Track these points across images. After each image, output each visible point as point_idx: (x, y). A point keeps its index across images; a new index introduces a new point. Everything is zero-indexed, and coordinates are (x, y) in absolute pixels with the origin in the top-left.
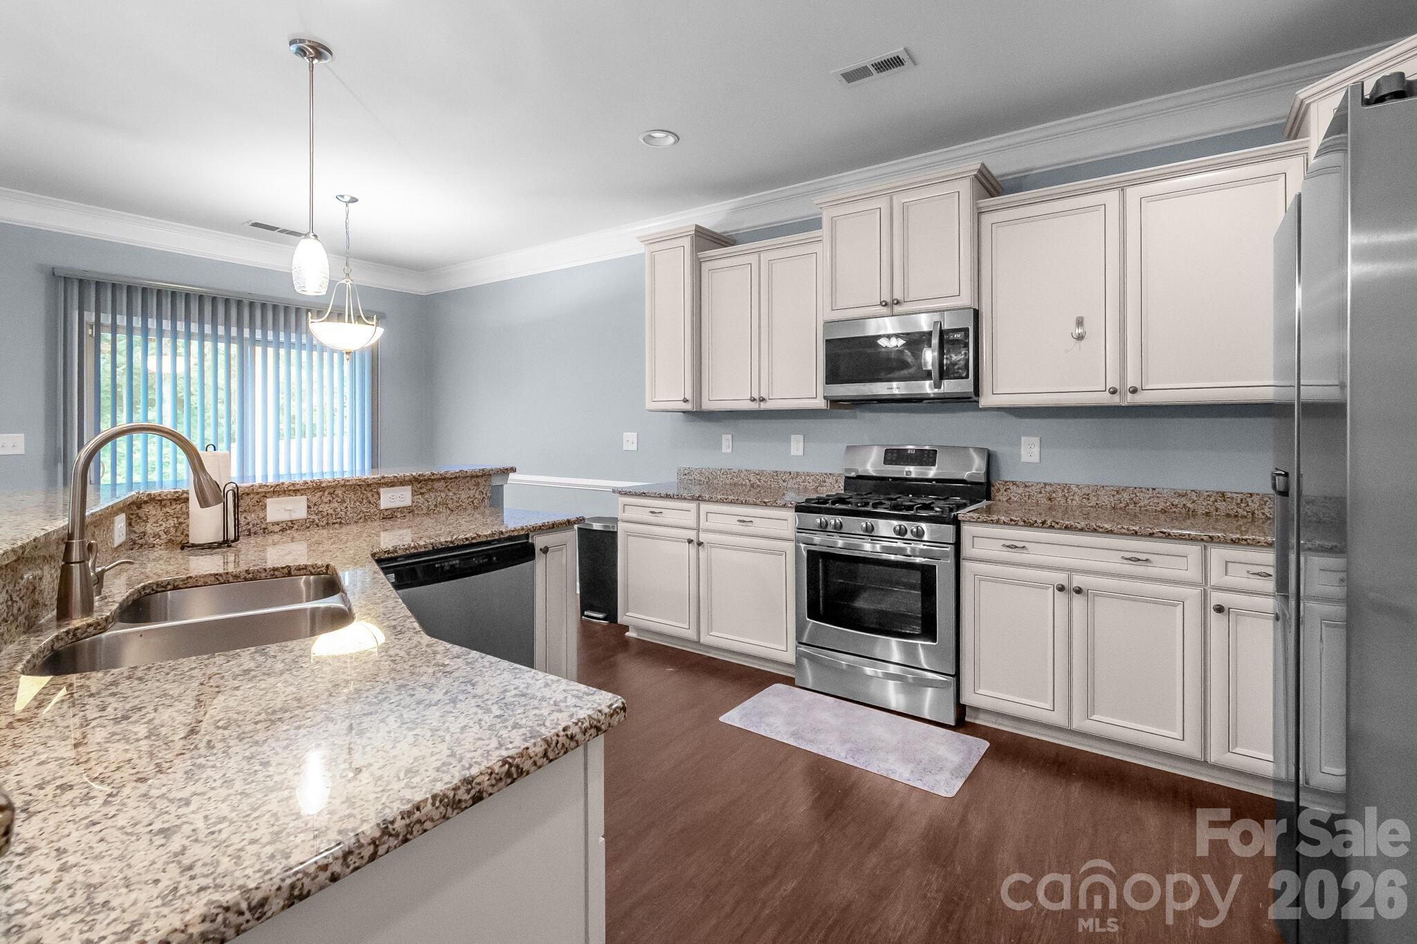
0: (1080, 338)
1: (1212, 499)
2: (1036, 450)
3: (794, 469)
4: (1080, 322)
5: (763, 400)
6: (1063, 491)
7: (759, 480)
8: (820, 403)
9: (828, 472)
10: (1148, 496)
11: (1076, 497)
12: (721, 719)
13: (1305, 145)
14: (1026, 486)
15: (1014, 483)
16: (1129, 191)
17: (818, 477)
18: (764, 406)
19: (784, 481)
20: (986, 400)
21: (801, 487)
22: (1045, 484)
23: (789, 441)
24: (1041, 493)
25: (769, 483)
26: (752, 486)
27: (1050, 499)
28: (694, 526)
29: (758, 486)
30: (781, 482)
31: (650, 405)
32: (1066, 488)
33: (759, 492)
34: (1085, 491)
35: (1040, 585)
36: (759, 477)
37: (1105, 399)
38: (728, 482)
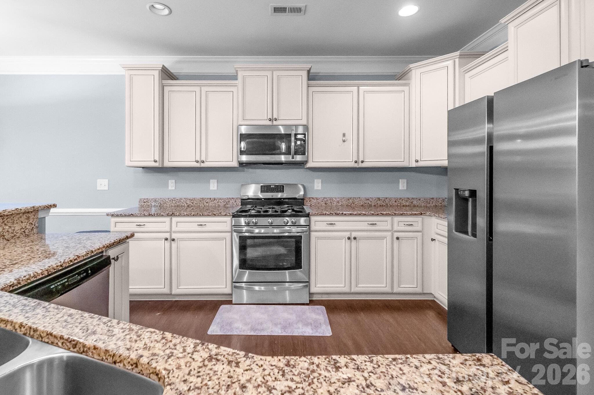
0: (344, 141)
1: (376, 200)
2: (320, 184)
3: (212, 196)
4: (344, 135)
5: (203, 162)
6: (330, 200)
7: (193, 203)
8: (235, 164)
9: (231, 197)
10: (357, 201)
11: (335, 203)
12: (209, 333)
13: (409, 83)
14: (317, 199)
15: (313, 198)
16: (361, 88)
17: (225, 200)
18: (203, 165)
19: (207, 203)
20: (310, 165)
21: (217, 205)
22: (324, 198)
23: (209, 182)
24: (322, 201)
25: (198, 204)
26: (188, 206)
27: (326, 204)
28: (169, 230)
29: (192, 206)
30: (205, 203)
31: (128, 163)
32: (331, 199)
33: (193, 209)
34: (338, 200)
35: (340, 238)
36: (192, 201)
37: (352, 165)
38: (173, 205)
